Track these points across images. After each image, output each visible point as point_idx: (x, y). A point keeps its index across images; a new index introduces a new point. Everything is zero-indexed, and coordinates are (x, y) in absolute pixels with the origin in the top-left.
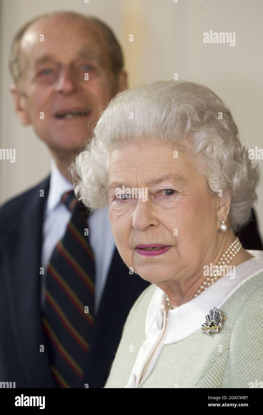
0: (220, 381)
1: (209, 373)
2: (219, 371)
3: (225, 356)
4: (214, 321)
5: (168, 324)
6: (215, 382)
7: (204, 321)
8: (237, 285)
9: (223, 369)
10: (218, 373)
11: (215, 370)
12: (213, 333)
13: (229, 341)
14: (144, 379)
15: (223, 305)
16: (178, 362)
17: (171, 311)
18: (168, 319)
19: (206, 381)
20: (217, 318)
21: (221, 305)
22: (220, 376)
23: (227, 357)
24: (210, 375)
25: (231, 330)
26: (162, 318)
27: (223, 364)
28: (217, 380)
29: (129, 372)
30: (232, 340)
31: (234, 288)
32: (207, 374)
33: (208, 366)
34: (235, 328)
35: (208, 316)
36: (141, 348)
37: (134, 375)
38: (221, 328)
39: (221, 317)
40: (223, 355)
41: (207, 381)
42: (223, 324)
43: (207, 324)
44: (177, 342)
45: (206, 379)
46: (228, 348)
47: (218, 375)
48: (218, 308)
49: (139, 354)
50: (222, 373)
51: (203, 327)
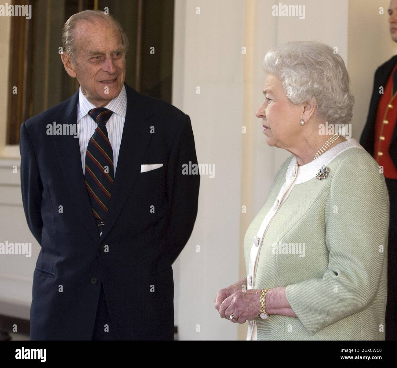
0: (324, 204)
1: (319, 200)
2: (324, 199)
3: (328, 192)
4: (323, 172)
5: (298, 174)
6: (322, 205)
7: (317, 172)
8: (337, 154)
9: (327, 198)
10: (323, 200)
11: (322, 199)
12: (322, 179)
13: (331, 184)
14: (283, 202)
15: (328, 164)
16: (302, 193)
17: (300, 167)
18: (298, 171)
19: (316, 204)
20: (325, 171)
21: (327, 164)
22: (324, 202)
23: (329, 192)
24: (319, 201)
25: (332, 177)
26: (295, 170)
27: (327, 196)
28: (323, 204)
29: (275, 199)
30: (332, 183)
31: (335, 156)
32: (318, 200)
33: (318, 196)
34: (334, 177)
35: (320, 170)
36: (283, 186)
37: (278, 200)
38: (326, 176)
39: (327, 171)
40: (327, 191)
41: (318, 204)
42: (328, 174)
43: (319, 174)
44: (302, 184)
45: (317, 203)
46: (330, 187)
47: (323, 201)
48: (326, 166)
49: (281, 190)
50: (326, 200)
51: (317, 176)
